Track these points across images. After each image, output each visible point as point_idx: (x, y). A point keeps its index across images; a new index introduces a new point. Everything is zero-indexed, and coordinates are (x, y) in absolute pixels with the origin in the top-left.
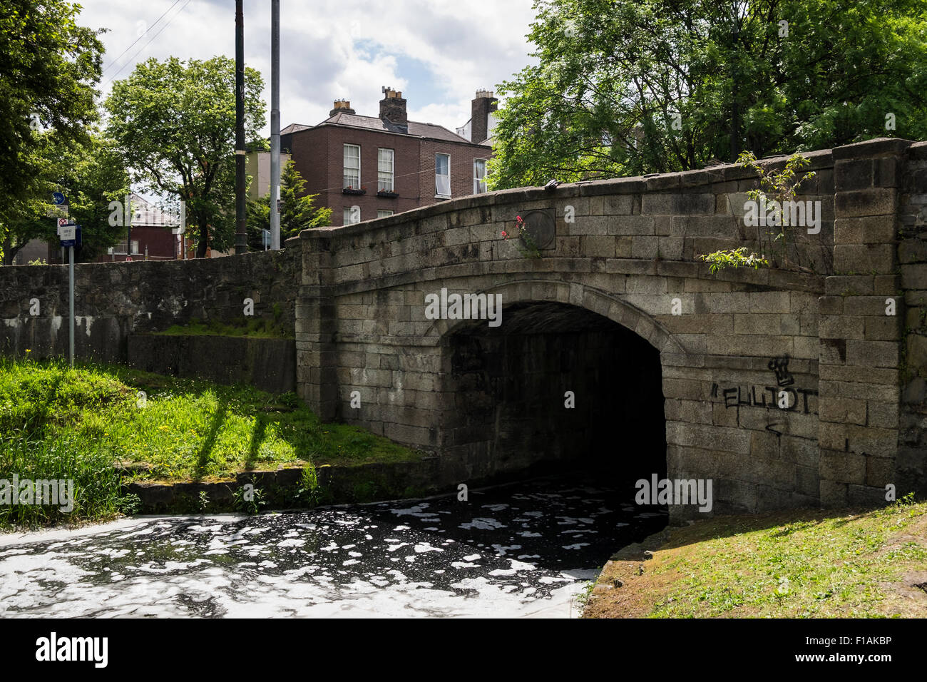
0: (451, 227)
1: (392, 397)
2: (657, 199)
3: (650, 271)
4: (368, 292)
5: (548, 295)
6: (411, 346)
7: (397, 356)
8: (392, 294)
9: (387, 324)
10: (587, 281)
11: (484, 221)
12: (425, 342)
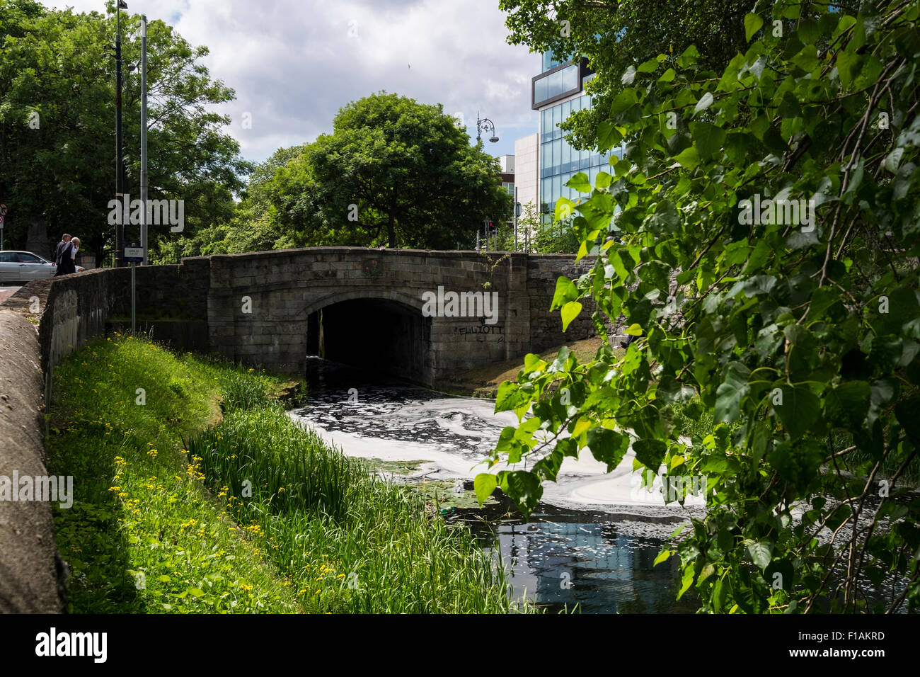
0: (317, 261)
1: (271, 349)
2: (433, 260)
3: (431, 287)
4: (255, 293)
5: (379, 295)
6: (285, 321)
7: (275, 327)
8: (272, 294)
9: (268, 310)
10: (399, 290)
11: (340, 260)
12: (297, 318)
